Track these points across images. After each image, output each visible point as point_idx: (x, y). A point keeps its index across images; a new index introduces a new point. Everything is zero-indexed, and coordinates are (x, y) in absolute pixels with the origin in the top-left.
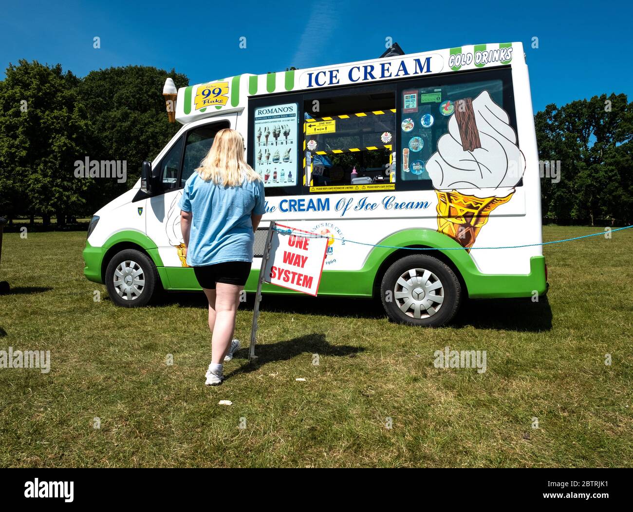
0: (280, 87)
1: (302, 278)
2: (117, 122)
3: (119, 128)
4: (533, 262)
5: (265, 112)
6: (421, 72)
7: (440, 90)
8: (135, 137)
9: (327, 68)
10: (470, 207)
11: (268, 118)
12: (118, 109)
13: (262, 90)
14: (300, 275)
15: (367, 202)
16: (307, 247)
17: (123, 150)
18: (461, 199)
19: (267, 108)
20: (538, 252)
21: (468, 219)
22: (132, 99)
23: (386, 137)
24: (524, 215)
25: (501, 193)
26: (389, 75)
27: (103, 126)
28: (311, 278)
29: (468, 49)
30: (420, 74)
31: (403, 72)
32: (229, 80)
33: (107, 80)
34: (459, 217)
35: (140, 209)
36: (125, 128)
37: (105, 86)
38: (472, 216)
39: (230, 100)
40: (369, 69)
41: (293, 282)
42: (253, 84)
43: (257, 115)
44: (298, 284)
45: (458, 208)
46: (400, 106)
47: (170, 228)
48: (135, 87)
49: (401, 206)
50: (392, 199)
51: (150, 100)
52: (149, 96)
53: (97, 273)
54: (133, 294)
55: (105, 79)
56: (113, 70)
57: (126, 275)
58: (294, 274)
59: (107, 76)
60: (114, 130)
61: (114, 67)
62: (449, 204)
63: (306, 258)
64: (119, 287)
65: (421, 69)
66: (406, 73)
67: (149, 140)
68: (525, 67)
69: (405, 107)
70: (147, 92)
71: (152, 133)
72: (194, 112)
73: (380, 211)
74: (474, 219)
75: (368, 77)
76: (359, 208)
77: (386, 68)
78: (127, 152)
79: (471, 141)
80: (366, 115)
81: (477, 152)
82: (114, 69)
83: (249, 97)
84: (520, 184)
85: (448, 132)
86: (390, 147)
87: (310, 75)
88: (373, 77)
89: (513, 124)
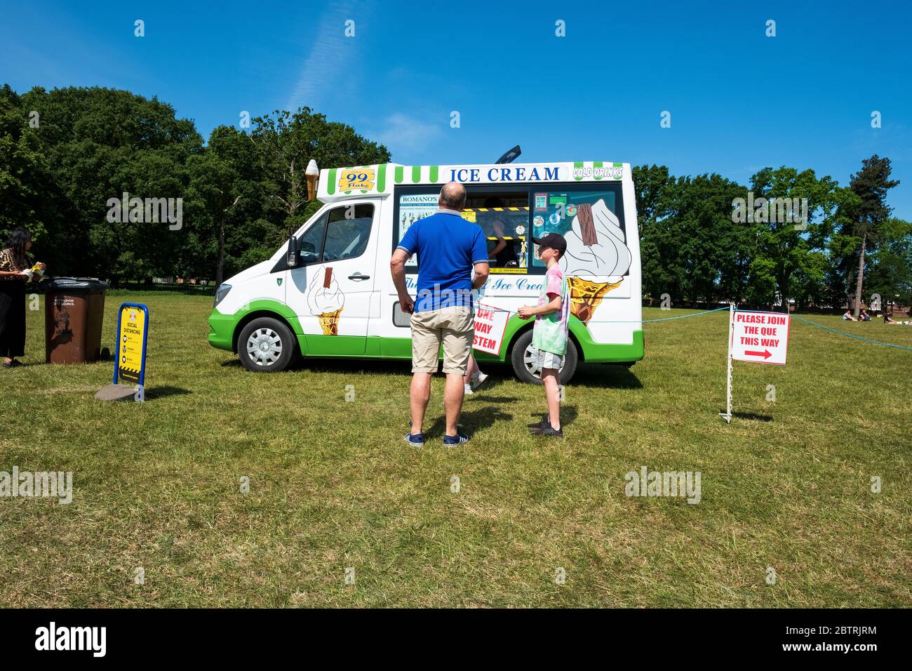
0: (425, 180)
1: (488, 341)
2: (77, 157)
3: (82, 165)
4: (635, 334)
5: (410, 199)
6: (551, 179)
7: (565, 195)
8: (102, 177)
9: (469, 167)
10: (588, 290)
11: (412, 205)
12: (79, 141)
13: (408, 180)
14: (486, 339)
15: (503, 283)
16: (492, 318)
17: (86, 193)
18: (581, 284)
19: (412, 196)
20: (639, 327)
21: (587, 300)
22: (99, 129)
23: (520, 230)
24: (629, 298)
25: (613, 280)
26: (523, 178)
27: (59, 161)
28: (494, 342)
29: (588, 165)
30: (549, 181)
31: (535, 178)
32: (375, 168)
33: (65, 102)
34: (579, 298)
35: (280, 280)
36: (89, 165)
37: (61, 110)
38: (589, 298)
39: (376, 186)
40: (506, 172)
41: (480, 345)
42: (399, 174)
43: (402, 201)
44: (484, 346)
45: (579, 290)
46: (532, 206)
47: (312, 299)
48: (105, 115)
49: (532, 287)
50: (524, 282)
51: (125, 133)
52: (123, 127)
53: (227, 340)
54: (269, 360)
55: (61, 101)
56: (72, 90)
57: (262, 342)
58: (481, 338)
59: (64, 97)
60: (74, 167)
61: (74, 86)
62: (572, 287)
63: (491, 327)
64: (253, 354)
65: (551, 177)
66: (538, 178)
67: (121, 182)
68: (632, 184)
69: (536, 206)
70: (120, 123)
71: (126, 174)
72: (338, 193)
73: (514, 290)
74: (591, 300)
75: (505, 178)
76: (496, 287)
77: (521, 172)
78: (92, 195)
79: (590, 237)
80: (502, 210)
81: (594, 246)
82: (75, 89)
83: (395, 185)
84: (627, 274)
85: (572, 230)
86: (523, 238)
87: (453, 171)
88: (509, 179)
89: (622, 227)
